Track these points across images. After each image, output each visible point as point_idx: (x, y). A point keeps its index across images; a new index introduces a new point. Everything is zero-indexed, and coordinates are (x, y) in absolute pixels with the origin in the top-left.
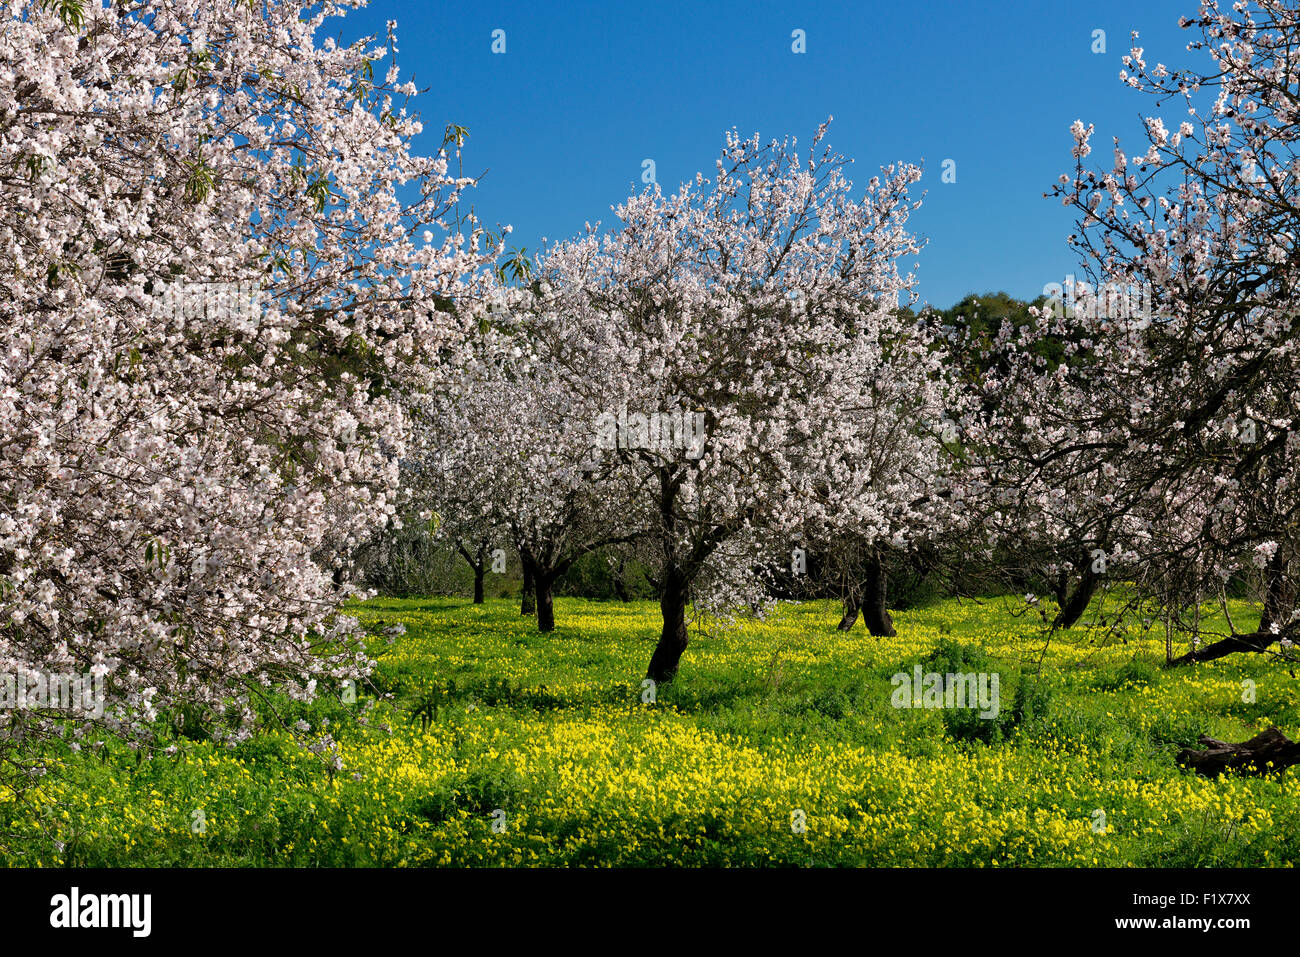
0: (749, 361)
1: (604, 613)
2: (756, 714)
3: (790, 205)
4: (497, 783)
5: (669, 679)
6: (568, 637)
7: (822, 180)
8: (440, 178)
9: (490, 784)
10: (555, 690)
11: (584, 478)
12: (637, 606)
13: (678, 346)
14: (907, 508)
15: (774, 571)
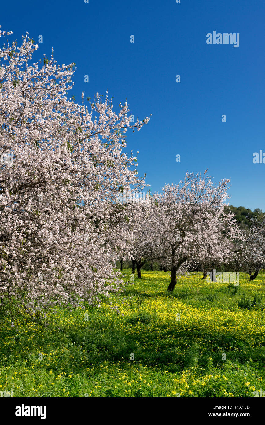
0: (194, 222)
1: (149, 274)
2: (194, 300)
3: (201, 187)
4: (146, 316)
5: (172, 290)
6: (145, 279)
7: (207, 182)
8: (143, 184)
9: (144, 316)
10: (148, 292)
11: (155, 246)
12: (156, 272)
13: (178, 217)
14: (226, 255)
15: (190, 266)
